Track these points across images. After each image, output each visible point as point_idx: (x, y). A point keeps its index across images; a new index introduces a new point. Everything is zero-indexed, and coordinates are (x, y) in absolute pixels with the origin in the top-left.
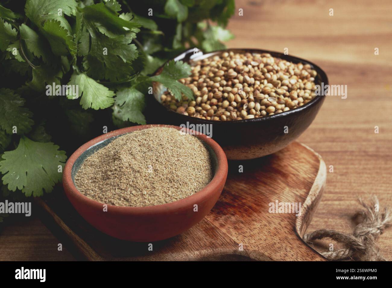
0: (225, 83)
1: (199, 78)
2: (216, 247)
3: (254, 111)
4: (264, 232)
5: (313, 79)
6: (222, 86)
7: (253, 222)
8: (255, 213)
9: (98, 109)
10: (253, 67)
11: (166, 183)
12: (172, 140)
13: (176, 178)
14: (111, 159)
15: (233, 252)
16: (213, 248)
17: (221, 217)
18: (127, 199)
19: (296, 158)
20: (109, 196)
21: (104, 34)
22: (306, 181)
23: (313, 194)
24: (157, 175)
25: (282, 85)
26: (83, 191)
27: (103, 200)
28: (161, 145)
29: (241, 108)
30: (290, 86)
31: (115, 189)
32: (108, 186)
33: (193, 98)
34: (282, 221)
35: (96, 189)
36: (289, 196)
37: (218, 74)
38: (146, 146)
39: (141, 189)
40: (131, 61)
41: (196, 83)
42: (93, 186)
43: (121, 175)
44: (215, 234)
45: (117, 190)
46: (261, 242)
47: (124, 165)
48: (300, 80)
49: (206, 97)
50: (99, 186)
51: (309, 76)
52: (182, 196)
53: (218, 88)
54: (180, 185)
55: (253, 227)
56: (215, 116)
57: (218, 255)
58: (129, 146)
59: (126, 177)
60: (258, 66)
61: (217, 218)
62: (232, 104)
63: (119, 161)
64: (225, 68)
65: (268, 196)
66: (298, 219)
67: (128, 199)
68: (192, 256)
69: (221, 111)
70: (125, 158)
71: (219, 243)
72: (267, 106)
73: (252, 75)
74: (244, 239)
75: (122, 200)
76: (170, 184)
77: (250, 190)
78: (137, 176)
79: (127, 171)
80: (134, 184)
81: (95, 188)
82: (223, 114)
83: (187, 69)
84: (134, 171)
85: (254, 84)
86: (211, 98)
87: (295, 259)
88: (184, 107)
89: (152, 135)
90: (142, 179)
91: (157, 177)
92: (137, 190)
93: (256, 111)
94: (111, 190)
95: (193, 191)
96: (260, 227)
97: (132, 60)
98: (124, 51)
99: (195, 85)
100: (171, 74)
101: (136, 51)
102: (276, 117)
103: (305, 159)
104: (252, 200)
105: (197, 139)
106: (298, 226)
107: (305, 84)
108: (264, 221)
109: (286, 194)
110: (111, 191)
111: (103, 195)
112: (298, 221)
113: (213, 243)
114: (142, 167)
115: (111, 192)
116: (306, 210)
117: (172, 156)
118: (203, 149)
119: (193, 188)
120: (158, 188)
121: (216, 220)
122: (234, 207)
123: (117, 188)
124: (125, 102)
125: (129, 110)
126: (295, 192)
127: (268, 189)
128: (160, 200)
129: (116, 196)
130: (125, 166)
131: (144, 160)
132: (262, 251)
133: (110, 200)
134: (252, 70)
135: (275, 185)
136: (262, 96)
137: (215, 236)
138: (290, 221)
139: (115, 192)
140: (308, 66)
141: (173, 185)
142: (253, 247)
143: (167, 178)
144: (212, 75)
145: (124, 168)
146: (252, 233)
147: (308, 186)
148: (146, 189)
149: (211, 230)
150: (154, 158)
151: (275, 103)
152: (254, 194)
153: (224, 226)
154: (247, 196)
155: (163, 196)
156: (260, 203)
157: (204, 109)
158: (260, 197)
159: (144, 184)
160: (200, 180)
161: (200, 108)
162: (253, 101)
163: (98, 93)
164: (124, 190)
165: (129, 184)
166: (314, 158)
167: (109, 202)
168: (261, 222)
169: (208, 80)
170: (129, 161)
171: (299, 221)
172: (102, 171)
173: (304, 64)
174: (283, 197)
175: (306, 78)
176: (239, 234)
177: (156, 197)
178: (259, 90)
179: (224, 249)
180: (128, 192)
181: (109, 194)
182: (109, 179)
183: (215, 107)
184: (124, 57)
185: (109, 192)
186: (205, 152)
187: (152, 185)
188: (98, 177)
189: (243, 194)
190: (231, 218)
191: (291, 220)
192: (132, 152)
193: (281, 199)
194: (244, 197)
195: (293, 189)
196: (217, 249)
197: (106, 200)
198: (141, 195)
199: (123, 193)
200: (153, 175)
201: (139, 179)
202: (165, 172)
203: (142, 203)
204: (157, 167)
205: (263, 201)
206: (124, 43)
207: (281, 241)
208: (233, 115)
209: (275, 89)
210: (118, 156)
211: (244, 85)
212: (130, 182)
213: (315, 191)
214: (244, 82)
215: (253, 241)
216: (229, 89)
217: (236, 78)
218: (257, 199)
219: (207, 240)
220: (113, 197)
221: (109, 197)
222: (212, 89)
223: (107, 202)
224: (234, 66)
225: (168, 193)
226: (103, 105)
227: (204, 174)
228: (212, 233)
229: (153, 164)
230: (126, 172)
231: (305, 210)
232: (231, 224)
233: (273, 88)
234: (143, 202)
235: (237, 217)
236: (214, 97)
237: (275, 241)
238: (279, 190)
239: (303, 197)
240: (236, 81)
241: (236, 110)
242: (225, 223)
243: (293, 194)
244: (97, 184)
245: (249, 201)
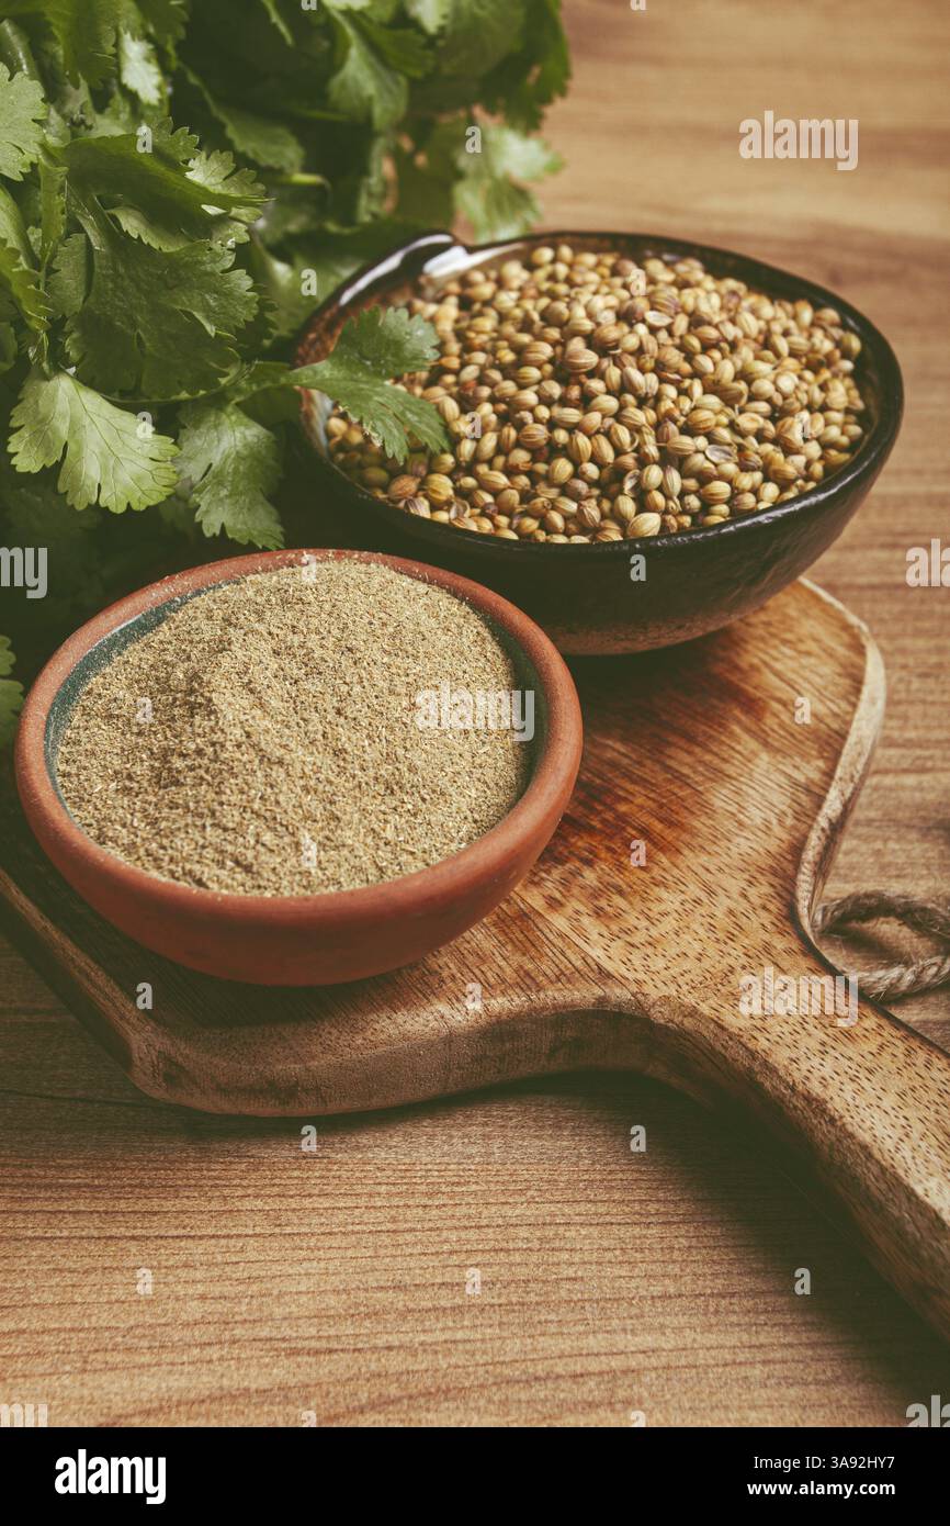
0: (555, 389)
1: (464, 365)
2: (540, 988)
3: (659, 498)
4: (695, 926)
5: (848, 365)
6: (546, 401)
7: (656, 889)
8: (661, 855)
9: (121, 509)
10: (653, 330)
11: (374, 797)
12: (384, 624)
13: (407, 774)
14: (180, 706)
15: (594, 1005)
16: (530, 989)
17: (548, 872)
18: (245, 863)
19: (788, 636)
20: (184, 854)
21: (139, 237)
22: (823, 726)
23: (848, 777)
24: (345, 768)
25: (753, 397)
26: (91, 825)
27: (163, 864)
28: (350, 650)
29: (614, 487)
30: (778, 400)
31: (204, 827)
32: (179, 815)
33: (445, 444)
34: (750, 882)
35: (135, 820)
36: (771, 788)
37: (532, 356)
38: (297, 654)
39: (290, 827)
40: (234, 330)
41: (450, 379)
42: (123, 807)
43: (221, 773)
44: (532, 938)
45: (208, 829)
46: (687, 965)
47: (229, 737)
48: (808, 375)
49: (490, 442)
50: (146, 810)
51: (838, 354)
52: (432, 843)
53: (532, 410)
54: (424, 800)
55: (656, 908)
56: (525, 514)
57: (544, 1013)
58: (240, 654)
59: (237, 785)
60: (670, 330)
61: (535, 874)
62: (584, 473)
63: (210, 720)
64: (554, 333)
65: (700, 788)
66: (804, 874)
67: (252, 865)
68: (459, 1018)
69: (547, 494)
70: (230, 704)
71: (548, 972)
72: (704, 478)
73: (650, 364)
74: (630, 957)
75: (228, 868)
76: (387, 799)
77: (640, 763)
78: (276, 781)
79: (241, 761)
80: (266, 810)
81: (132, 814)
82: (554, 506)
83: (421, 339)
84: (266, 760)
85: (658, 397)
86: (510, 445)
87: (798, 1025)
88: (416, 475)
89: (315, 609)
90: (292, 787)
91: (344, 778)
92: (279, 828)
93: (668, 497)
94: (190, 831)
95: (466, 818)
96: (680, 910)
97: (236, 327)
98: (207, 297)
99: (447, 387)
100: (368, 359)
101: (250, 294)
102: (737, 529)
103: (816, 640)
104: (650, 803)
105: (468, 609)
106: (802, 901)
107: (823, 387)
108: (692, 887)
109: (760, 778)
110: (187, 832)
111: (163, 848)
112: (803, 881)
113: (527, 974)
114: (293, 746)
115: (191, 836)
116: (827, 837)
117: (391, 692)
118: (492, 648)
119: (464, 808)
120: (348, 817)
121: (533, 883)
122: (591, 831)
123: (209, 822)
124: (211, 465)
125: (224, 493)
126: (789, 770)
127: (701, 762)
128: (357, 861)
129: (209, 853)
130: (232, 737)
131: (296, 713)
132: (690, 1000)
133: (188, 867)
134: (651, 344)
135: (723, 743)
136: (686, 442)
137: (533, 945)
138: (776, 881)
139: (204, 838)
140: (831, 314)
141: (399, 804)
142: (660, 985)
143: (376, 779)
144: (508, 356)
145: (230, 749)
146: (654, 932)
147: (830, 745)
148: (309, 822)
149: (519, 924)
150: (331, 702)
151: (730, 468)
152: (654, 781)
153: (562, 905)
154: (630, 787)
155: (366, 845)
156: (675, 816)
157: (484, 485)
158: (676, 790)
159: (301, 806)
160: (490, 775)
161: (470, 482)
162: (655, 463)
163: (120, 445)
164: (234, 829)
165: (249, 810)
166: (846, 637)
167: (184, 874)
168: (683, 888)
169: (496, 375)
170: (243, 718)
171: (807, 882)
172: (149, 749)
173: (816, 307)
174: (751, 792)
175: (828, 362)
176: (614, 937)
177: (345, 852)
178: (675, 421)
179: (566, 993)
180: (248, 838)
181: (184, 846)
182: (177, 783)
183: (523, 481)
184: (208, 318)
185: (183, 836)
186: (499, 662)
187: (328, 806)
188: (139, 773)
189: (617, 781)
190: (582, 876)
191: (781, 882)
192: (250, 682)
193: (747, 798)
194: (621, 793)
195: (784, 761)
196: (542, 995)
197: (173, 867)
198: (293, 846)
199: (230, 842)
200: (330, 772)
201: (285, 788)
202: (372, 754)
203: (298, 877)
204: (344, 739)
205: (686, 808)
206: (208, 268)
207: (750, 961)
208: (589, 513)
209: (728, 415)
210: (202, 695)
211: (622, 398)
212: (253, 801)
213: (853, 764)
214: (626, 386)
215: (660, 963)
216: (572, 415)
217: (596, 373)
218: (664, 801)
219: (506, 962)
220: (196, 858)
221: (183, 858)
222: (509, 414)
223: (177, 875)
224: (588, 325)
225: (383, 835)
226: (140, 494)
227: (501, 751)
228: (522, 932)
229: (328, 730)
230: (236, 763)
231: (823, 838)
232: (583, 899)
233: (721, 412)
234: (300, 873)
235: (602, 869)
236: (518, 444)
237: (731, 961)
238: (736, 762)
239: (817, 790)
240: (596, 385)
241: (596, 492)
242: (564, 896)
243: (783, 780)
244: (136, 800)
245: (641, 807)
